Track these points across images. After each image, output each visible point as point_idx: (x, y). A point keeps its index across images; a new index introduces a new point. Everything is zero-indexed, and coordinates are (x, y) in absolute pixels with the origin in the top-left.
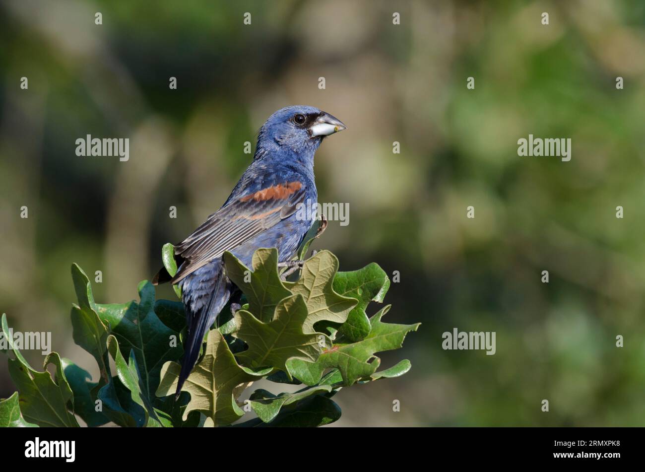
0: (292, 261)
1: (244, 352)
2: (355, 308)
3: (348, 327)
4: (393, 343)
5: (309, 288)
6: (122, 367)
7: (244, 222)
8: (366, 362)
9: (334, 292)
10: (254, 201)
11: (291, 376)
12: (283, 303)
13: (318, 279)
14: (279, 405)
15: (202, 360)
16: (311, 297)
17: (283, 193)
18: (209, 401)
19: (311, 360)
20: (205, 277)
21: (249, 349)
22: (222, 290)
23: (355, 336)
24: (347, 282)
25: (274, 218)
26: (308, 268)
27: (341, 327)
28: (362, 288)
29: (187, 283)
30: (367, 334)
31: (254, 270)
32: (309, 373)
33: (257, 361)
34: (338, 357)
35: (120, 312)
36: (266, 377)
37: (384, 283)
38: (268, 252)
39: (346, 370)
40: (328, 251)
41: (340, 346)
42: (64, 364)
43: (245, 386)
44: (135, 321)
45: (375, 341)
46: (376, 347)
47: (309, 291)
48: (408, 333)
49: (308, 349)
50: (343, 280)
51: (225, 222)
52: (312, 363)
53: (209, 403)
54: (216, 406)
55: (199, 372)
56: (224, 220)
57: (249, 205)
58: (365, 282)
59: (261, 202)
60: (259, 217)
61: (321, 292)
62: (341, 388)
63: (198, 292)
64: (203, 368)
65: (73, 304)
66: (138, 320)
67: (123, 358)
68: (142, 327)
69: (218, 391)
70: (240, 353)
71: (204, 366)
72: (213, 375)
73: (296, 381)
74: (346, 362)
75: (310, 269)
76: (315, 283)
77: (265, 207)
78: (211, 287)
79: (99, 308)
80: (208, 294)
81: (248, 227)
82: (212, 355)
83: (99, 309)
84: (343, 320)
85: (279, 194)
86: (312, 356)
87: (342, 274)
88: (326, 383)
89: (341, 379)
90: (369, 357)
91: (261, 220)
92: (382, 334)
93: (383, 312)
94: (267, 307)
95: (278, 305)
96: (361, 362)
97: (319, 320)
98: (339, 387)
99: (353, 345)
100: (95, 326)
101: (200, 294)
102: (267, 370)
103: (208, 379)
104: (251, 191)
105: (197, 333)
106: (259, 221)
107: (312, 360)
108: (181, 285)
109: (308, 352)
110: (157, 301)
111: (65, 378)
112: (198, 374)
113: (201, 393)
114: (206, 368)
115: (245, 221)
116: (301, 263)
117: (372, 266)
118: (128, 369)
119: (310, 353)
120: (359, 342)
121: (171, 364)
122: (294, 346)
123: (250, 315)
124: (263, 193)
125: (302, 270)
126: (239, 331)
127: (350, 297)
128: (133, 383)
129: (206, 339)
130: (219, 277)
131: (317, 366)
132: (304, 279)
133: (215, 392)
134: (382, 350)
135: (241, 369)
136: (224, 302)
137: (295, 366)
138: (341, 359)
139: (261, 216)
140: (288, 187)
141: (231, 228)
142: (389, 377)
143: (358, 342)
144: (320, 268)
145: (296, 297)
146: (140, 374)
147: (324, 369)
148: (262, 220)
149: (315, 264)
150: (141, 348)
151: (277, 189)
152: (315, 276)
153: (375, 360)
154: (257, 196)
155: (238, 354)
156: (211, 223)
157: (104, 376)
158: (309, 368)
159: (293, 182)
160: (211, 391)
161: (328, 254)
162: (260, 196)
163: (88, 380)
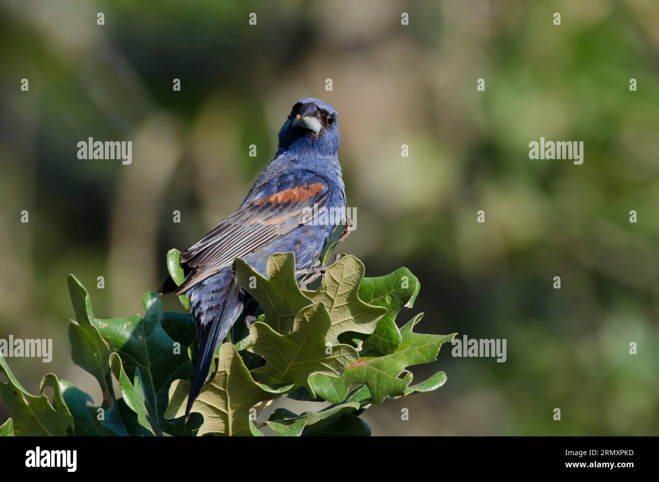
0: (313, 268)
1: (262, 367)
2: (383, 318)
3: (376, 339)
4: (427, 356)
5: (332, 297)
6: (127, 387)
7: (257, 227)
8: (397, 377)
9: (360, 300)
10: (269, 204)
11: (314, 393)
12: (303, 312)
13: (342, 286)
14: (302, 425)
15: (214, 377)
16: (334, 306)
17: (301, 195)
18: (224, 423)
19: (335, 375)
20: (215, 288)
21: (267, 364)
22: (234, 300)
23: (384, 348)
24: (374, 289)
25: (291, 222)
26: (331, 275)
27: (369, 338)
28: (390, 295)
29: (196, 294)
30: (397, 346)
31: (270, 278)
32: (334, 389)
33: (275, 378)
34: (365, 371)
35: (123, 327)
36: (287, 395)
37: (415, 290)
38: (284, 257)
39: (375, 387)
40: (352, 256)
41: (368, 359)
42: (63, 387)
43: (263, 405)
44: (140, 337)
45: (407, 354)
46: (408, 360)
47: (332, 300)
48: (443, 344)
49: (332, 363)
50: (370, 286)
51: (237, 227)
52: (337, 378)
53: (224, 425)
54: (232, 428)
55: (212, 391)
56: (236, 225)
57: (264, 208)
58: (394, 289)
59: (277, 205)
60: (274, 222)
61: (346, 300)
62: (370, 405)
63: (208, 303)
64: (216, 386)
65: (71, 320)
66: (143, 336)
67: (127, 378)
68: (148, 343)
69: (233, 411)
70: (257, 369)
71: (216, 384)
72: (227, 393)
73: (320, 399)
74: (374, 377)
75: (333, 276)
76: (338, 291)
77: (281, 210)
78: (222, 298)
79: (100, 323)
80: (219, 305)
81: (261, 232)
82: (225, 372)
83: (100, 325)
84: (371, 330)
85: (297, 197)
86: (336, 370)
87: (368, 280)
88: (353, 400)
89: (369, 396)
90: (400, 371)
91: (276, 225)
92: (415, 345)
93: (415, 320)
94: (287, 318)
95: (298, 315)
96: (391, 377)
97: (344, 331)
98: (368, 404)
99: (382, 358)
100: (95, 343)
101: (210, 305)
102: (287, 387)
103: (222, 398)
104: (266, 194)
105: (208, 347)
106: (274, 225)
107: (337, 374)
108: (189, 295)
109: (332, 366)
110: (163, 315)
111: (64, 402)
112: (211, 393)
113: (214, 414)
114: (219, 386)
115: (260, 226)
116: (323, 269)
117: (401, 271)
118: (133, 390)
119: (334, 367)
120: (390, 355)
121: (180, 382)
122: (316, 360)
123: (267, 327)
124: (280, 196)
125: (324, 276)
126: (255, 345)
127: (378, 305)
128: (140, 405)
129: (218, 354)
130: (231, 286)
131: (343, 381)
132: (326, 287)
133: (230, 413)
134: (415, 364)
135: (258, 386)
136: (237, 313)
137: (317, 382)
138: (369, 374)
139: (276, 220)
140: (308, 189)
141: (243, 233)
142: (423, 391)
143: (387, 354)
144: (344, 275)
145: (317, 306)
146: (148, 395)
147: (351, 386)
148: (278, 225)
149: (339, 270)
150: (147, 367)
151: (295, 192)
152: (338, 284)
153: (407, 375)
154: (272, 199)
155: (254, 371)
156: (221, 228)
157: (107, 399)
158: (334, 384)
159: (314, 183)
160: (225, 412)
161: (353, 259)
162: (276, 199)
163: (89, 404)
